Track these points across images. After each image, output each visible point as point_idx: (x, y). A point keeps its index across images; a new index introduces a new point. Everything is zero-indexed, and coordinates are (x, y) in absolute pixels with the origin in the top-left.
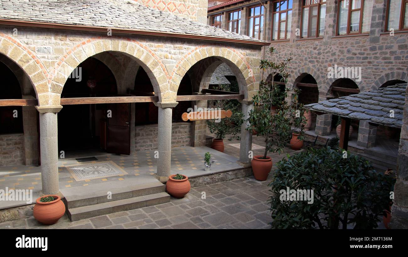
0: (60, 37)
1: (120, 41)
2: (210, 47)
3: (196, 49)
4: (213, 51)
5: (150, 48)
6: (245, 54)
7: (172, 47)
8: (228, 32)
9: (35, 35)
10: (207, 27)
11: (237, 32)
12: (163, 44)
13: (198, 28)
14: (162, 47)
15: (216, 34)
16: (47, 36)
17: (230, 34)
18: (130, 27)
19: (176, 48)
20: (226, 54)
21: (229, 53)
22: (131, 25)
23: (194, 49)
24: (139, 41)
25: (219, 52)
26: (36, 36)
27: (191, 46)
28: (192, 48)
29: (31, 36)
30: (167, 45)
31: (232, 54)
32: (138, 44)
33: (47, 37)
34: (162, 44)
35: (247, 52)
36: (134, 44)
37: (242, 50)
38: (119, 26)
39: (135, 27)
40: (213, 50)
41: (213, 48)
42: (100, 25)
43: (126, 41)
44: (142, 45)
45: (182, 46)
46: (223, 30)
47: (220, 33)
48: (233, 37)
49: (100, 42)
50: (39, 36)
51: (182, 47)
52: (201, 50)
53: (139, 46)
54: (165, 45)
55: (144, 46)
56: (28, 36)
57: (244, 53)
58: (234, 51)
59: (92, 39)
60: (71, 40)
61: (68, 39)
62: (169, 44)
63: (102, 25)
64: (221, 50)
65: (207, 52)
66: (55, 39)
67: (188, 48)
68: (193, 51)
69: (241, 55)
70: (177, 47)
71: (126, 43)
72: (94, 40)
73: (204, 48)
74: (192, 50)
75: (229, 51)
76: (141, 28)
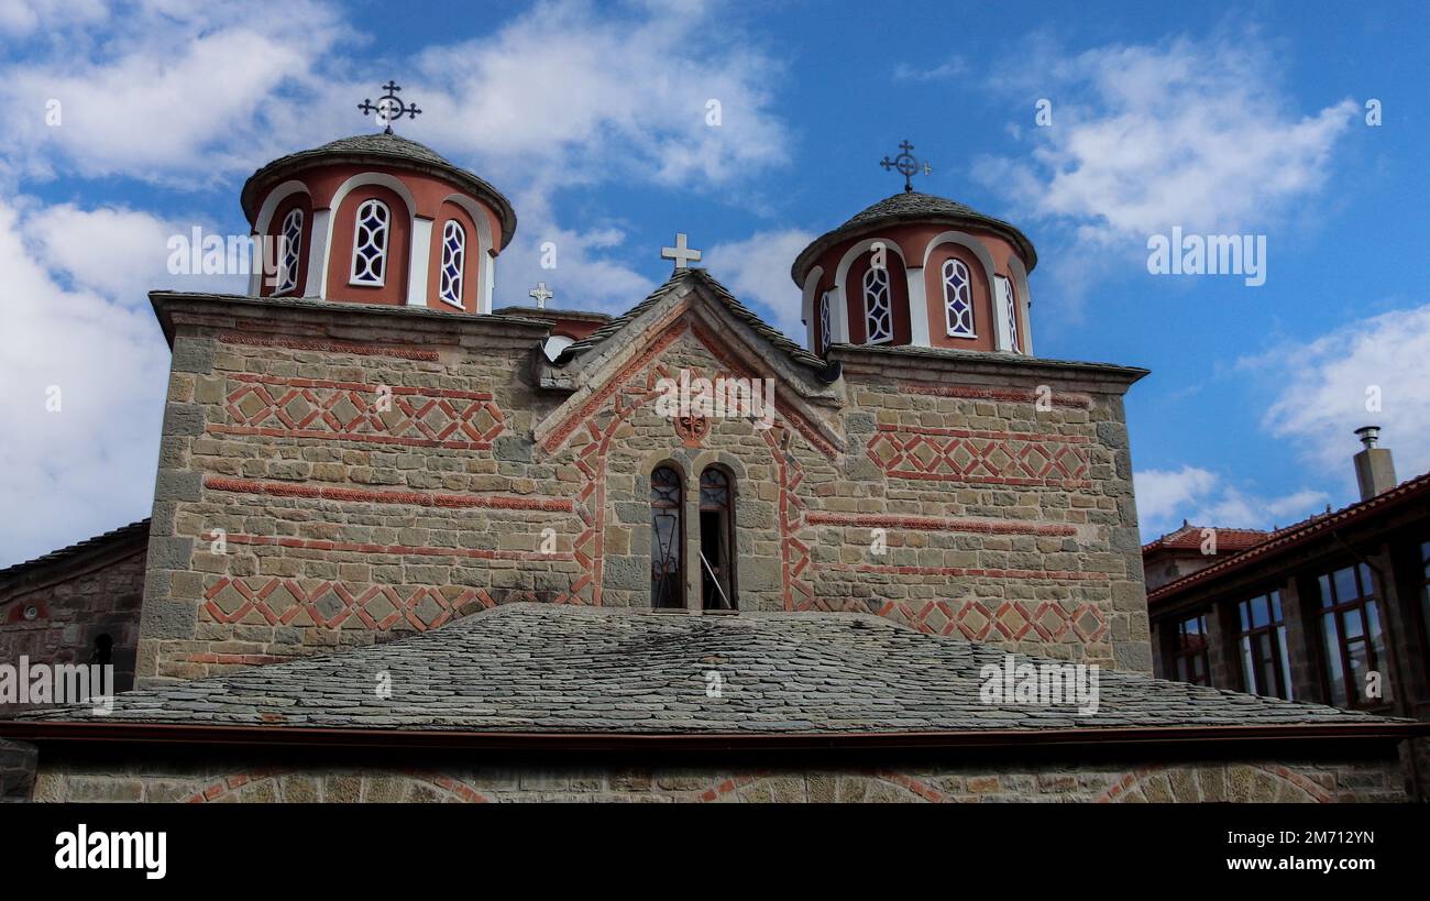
0: (630, 778)
1: (837, 779)
2: (1182, 770)
3: (1127, 782)
4: (1197, 784)
5: (951, 796)
6: (1334, 780)
7: (1034, 785)
8: (1244, 697)
9: (548, 778)
10: (1156, 689)
11: (1282, 695)
12: (996, 777)
13: (1124, 699)
14: (995, 788)
15: (1199, 716)
16: (586, 777)
17: (1254, 707)
18: (869, 723)
19: (1050, 784)
20: (1252, 790)
21: (1264, 783)
22: (872, 714)
23: (1118, 783)
24: (907, 773)
25: (1222, 783)
26: (552, 780)
27: (1105, 774)
28: (1109, 779)
29: (534, 781)
30: (1012, 776)
31: (1279, 788)
32: (904, 783)
33: (584, 782)
34: (993, 777)
35: (1340, 772)
36: (887, 783)
37: (1314, 765)
38: (829, 723)
39: (889, 721)
40: (1196, 778)
41: (1195, 772)
42: (762, 725)
43: (859, 778)
44: (920, 788)
45: (1067, 775)
46: (1223, 694)
47: (1215, 708)
48: (1270, 719)
49: (767, 787)
50: (560, 781)
51: (1072, 780)
52: (1148, 784)
53: (907, 791)
54: (1004, 777)
55: (927, 788)
56: (525, 783)
57: (1328, 780)
58: (1285, 775)
59: (737, 779)
60: (666, 787)
61: (654, 783)
62: (1020, 773)
63: (772, 725)
64: (1229, 777)
65: (1171, 791)
66: (613, 788)
67: (1094, 782)
68: (1116, 790)
69: (1314, 788)
70: (1053, 780)
71: (861, 783)
72: (746, 782)
73: (1157, 777)
74: (1110, 789)
75: (1261, 777)
76: (912, 722)
